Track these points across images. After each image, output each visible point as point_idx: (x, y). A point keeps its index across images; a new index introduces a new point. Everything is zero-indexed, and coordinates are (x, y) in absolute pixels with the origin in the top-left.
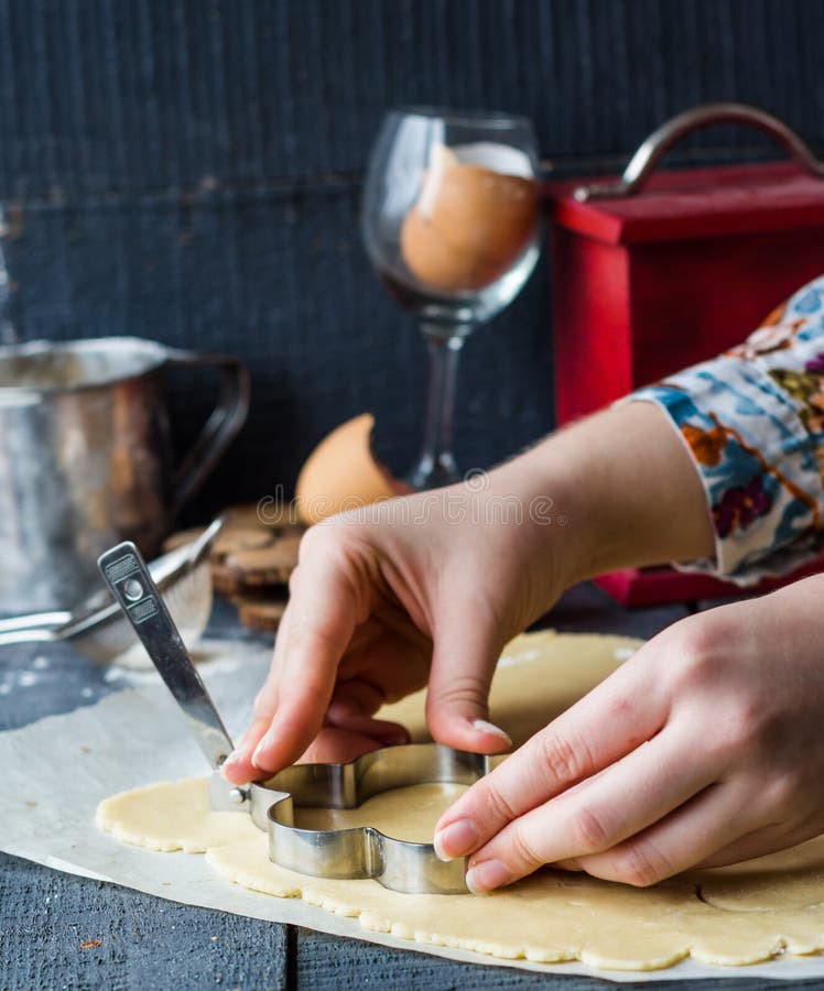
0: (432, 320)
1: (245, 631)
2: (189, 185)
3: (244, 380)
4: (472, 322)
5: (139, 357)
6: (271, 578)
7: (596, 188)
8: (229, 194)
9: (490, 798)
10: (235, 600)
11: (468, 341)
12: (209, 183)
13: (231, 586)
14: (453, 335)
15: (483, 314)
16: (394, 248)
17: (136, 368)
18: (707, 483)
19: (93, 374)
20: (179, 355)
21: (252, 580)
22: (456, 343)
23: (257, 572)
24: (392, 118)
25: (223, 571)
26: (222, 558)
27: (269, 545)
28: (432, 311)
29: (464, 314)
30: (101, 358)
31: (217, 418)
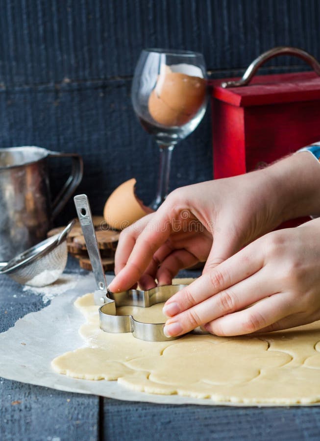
0: (161, 139)
1: (82, 270)
2: (58, 82)
3: (82, 163)
5: (36, 154)
7: (230, 83)
8: (75, 84)
9: (186, 295)
10: (78, 257)
11: (176, 147)
12: (67, 80)
13: (76, 251)
16: (145, 108)
17: (36, 159)
19: (17, 161)
20: (54, 153)
22: (171, 148)
24: (144, 52)
25: (72, 245)
26: (72, 239)
28: (161, 134)
29: (175, 136)
30: (21, 154)
31: (70, 179)
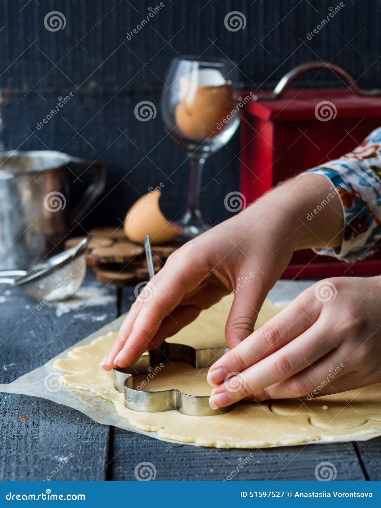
0: (192, 151)
1: (99, 283)
2: (84, 86)
3: (104, 172)
4: (210, 152)
5: (57, 160)
6: (111, 260)
7: (261, 96)
8: (101, 90)
10: (95, 269)
11: (207, 160)
12: (93, 85)
13: (93, 263)
14: (201, 157)
15: (214, 148)
16: (172, 117)
17: (56, 165)
18: (345, 215)
19: (37, 166)
20: (76, 160)
21: (103, 261)
22: (202, 161)
23: (106, 258)
24: (175, 61)
25: (90, 256)
26: (90, 251)
27: (111, 246)
28: (192, 147)
29: (206, 149)
30: (41, 159)
31: (91, 188)
